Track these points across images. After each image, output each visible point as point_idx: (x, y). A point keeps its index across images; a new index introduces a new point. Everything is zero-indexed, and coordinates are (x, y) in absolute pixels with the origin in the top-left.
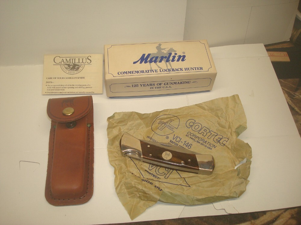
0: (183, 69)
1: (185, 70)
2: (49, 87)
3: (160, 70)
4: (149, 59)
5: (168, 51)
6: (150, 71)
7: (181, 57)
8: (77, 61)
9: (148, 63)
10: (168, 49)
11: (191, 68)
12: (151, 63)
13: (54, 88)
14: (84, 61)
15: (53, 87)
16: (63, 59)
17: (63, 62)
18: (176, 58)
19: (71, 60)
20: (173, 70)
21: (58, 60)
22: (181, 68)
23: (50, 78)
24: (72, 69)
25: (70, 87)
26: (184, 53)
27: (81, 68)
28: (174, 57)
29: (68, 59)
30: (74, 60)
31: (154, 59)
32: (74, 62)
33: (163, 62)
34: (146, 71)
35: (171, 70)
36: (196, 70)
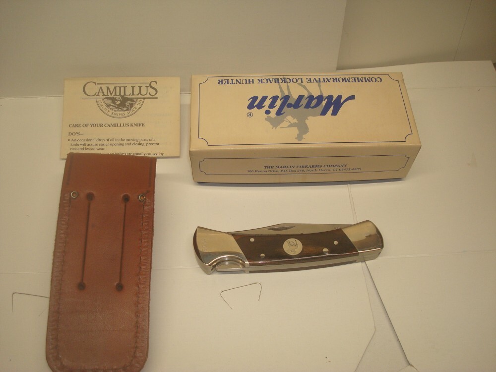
0: (256, 81)
1: (253, 80)
2: (74, 143)
3: (302, 82)
4: (324, 103)
5: (282, 121)
6: (322, 80)
7: (256, 106)
8: (129, 91)
9: (325, 95)
10: (282, 125)
11: (240, 83)
12: (319, 94)
13: (85, 145)
14: (144, 91)
15: (82, 143)
16: (101, 88)
17: (101, 94)
18: (267, 103)
19: (118, 89)
20: (277, 81)
21: (92, 89)
22: (262, 83)
23: (76, 125)
24: (118, 107)
25: (115, 142)
26: (250, 115)
27: (136, 106)
28: (272, 106)
29: (112, 88)
30: (122, 89)
31: (314, 102)
32: (122, 93)
33: (296, 97)
34: (329, 82)
35: (280, 81)
36: (232, 80)
